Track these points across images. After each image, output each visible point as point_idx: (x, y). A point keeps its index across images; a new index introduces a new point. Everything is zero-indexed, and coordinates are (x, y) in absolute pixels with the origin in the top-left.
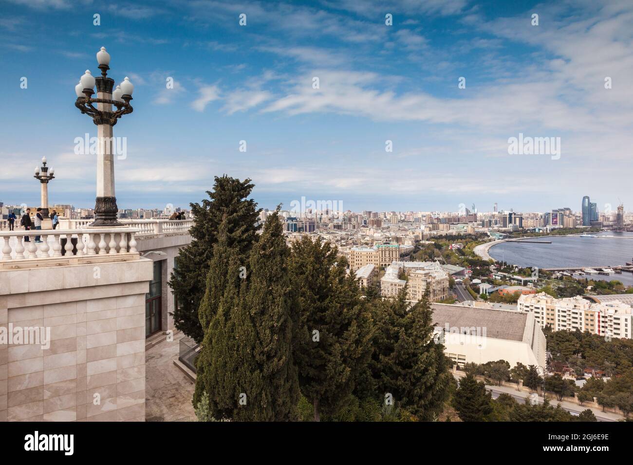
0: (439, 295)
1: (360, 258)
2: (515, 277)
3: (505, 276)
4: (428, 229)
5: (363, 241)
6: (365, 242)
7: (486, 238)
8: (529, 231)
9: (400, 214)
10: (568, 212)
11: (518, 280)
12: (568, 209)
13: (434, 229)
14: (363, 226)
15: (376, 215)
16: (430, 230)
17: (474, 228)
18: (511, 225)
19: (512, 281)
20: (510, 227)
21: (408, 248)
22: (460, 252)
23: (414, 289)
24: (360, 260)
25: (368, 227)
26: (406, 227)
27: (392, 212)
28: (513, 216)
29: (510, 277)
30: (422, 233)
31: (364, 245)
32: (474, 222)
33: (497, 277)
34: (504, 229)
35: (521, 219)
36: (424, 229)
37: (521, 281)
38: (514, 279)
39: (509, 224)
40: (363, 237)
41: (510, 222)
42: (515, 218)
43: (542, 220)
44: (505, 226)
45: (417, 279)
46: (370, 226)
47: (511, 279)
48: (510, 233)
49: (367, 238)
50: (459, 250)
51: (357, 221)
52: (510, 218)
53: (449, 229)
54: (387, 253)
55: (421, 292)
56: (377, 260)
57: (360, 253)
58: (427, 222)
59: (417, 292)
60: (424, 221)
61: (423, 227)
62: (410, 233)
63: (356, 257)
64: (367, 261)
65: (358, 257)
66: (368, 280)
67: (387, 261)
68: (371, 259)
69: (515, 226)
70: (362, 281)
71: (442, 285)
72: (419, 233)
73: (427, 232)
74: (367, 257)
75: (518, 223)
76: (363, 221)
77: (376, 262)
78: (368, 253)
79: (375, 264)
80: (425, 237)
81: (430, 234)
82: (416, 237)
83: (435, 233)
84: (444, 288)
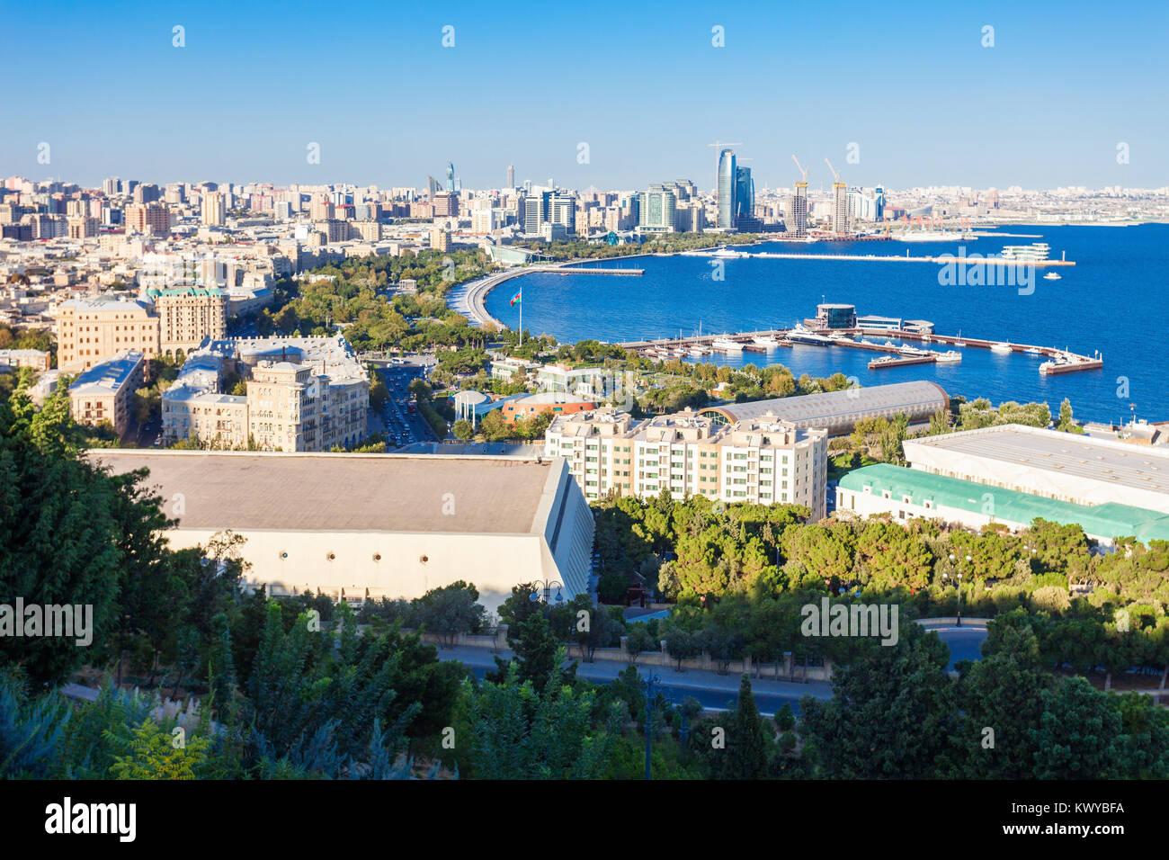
0: (341, 433)
1: (92, 334)
2: (550, 368)
3: (523, 369)
4: (317, 238)
5: (102, 277)
6: (109, 280)
8: (591, 243)
9: (231, 190)
10: (687, 190)
13: (335, 238)
14: (108, 230)
16: (324, 241)
17: (449, 235)
18: (546, 224)
20: (544, 230)
21: (252, 296)
23: (267, 420)
24: (93, 340)
25: (123, 232)
26: (250, 233)
27: (205, 185)
28: (552, 200)
30: (300, 249)
31: (110, 293)
34: (528, 238)
35: (573, 209)
36: (304, 237)
39: (542, 222)
40: (106, 265)
41: (546, 217)
42: (558, 205)
43: (625, 212)
44: (532, 229)
45: (274, 387)
48: (545, 247)
49: (121, 269)
51: (88, 212)
52: (546, 205)
53: (381, 238)
54: (186, 311)
55: (285, 428)
56: (151, 339)
57: (92, 318)
58: (314, 216)
59: (275, 429)
60: (307, 213)
61: (301, 232)
62: (260, 252)
63: (81, 329)
64: (118, 340)
65: (88, 329)
66: (118, 400)
67: (186, 338)
68: (129, 334)
69: (557, 229)
70: (99, 405)
71: (349, 403)
72: (289, 251)
73: (313, 246)
74: (117, 328)
75: (564, 221)
76: (108, 210)
77: (148, 345)
78: (121, 318)
79: (144, 350)
80: (306, 261)
81: (323, 252)
82: (281, 263)
83: (339, 251)
84: (354, 411)
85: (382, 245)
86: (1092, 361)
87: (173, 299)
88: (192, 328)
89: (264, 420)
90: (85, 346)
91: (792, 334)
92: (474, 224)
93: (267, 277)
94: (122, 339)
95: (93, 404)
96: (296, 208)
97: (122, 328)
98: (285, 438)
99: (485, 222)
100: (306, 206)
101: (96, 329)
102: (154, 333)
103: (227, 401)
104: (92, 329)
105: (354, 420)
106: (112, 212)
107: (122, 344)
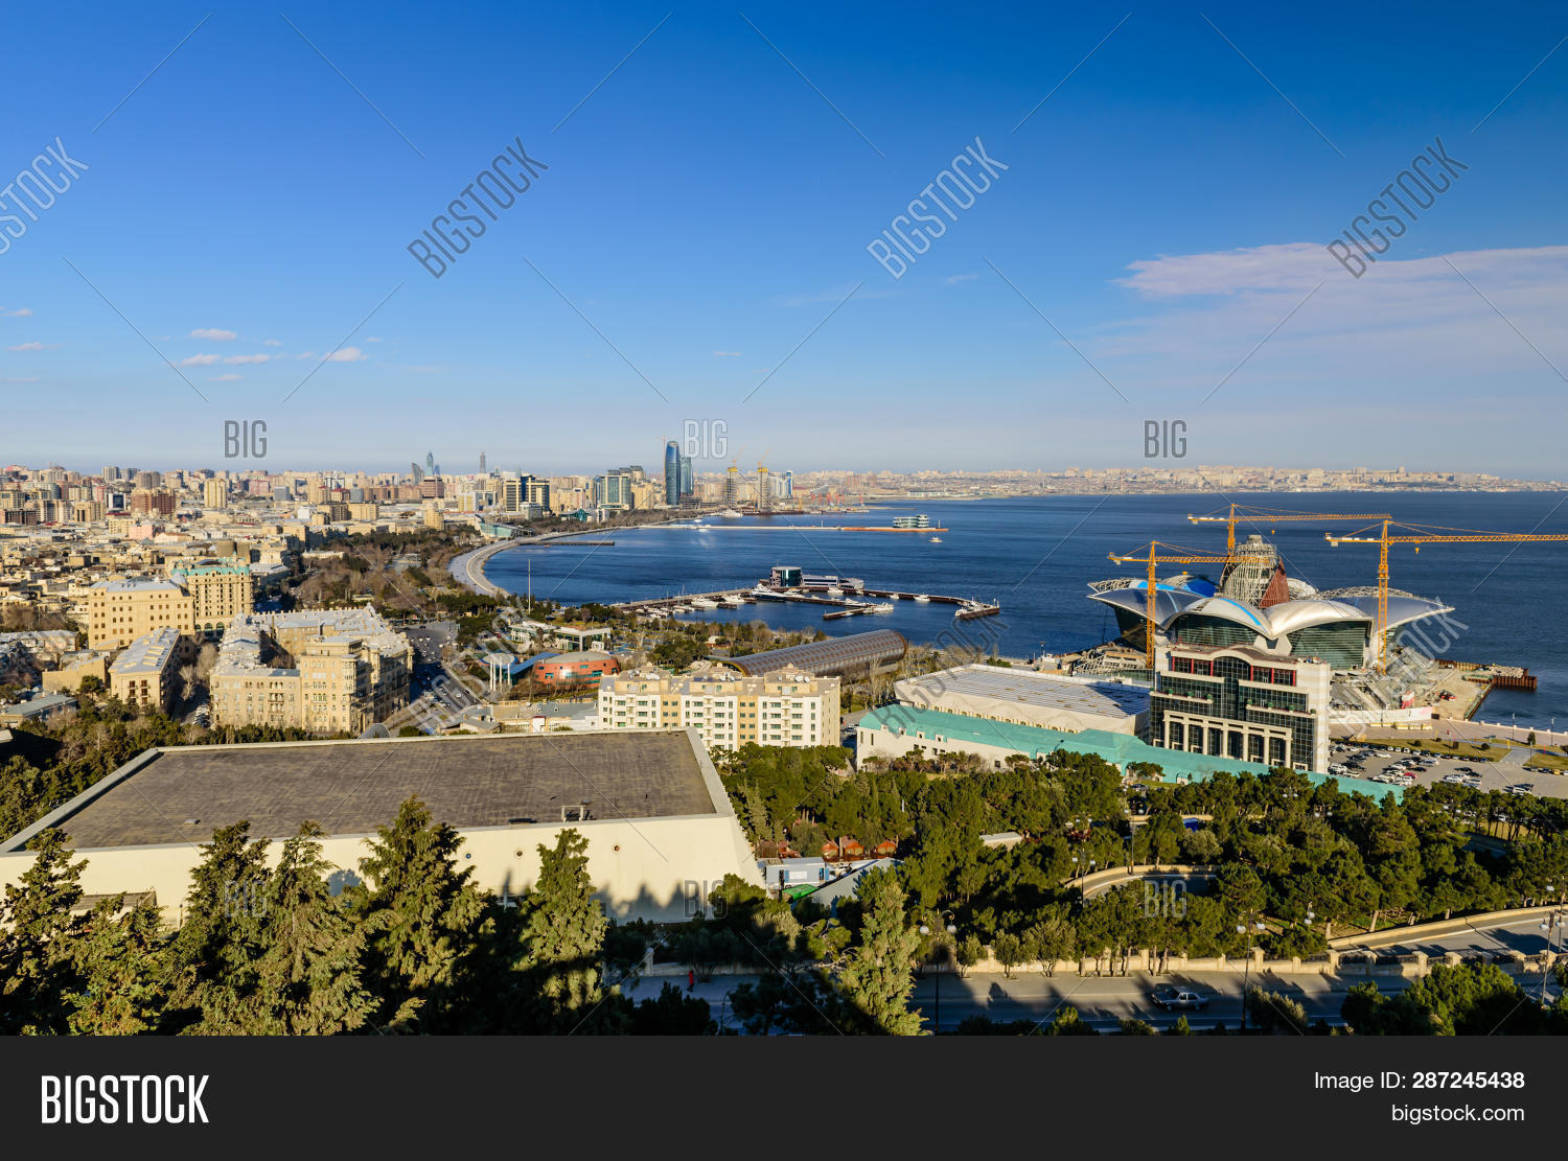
1: (126, 614)
2: (564, 630)
3: (541, 632)
4: (321, 519)
5: (120, 559)
6: (129, 561)
7: (474, 539)
8: (564, 519)
9: (227, 477)
10: (638, 475)
11: (569, 637)
12: (639, 469)
13: (337, 518)
14: (114, 513)
15: (152, 479)
16: (327, 522)
17: (441, 513)
18: (525, 505)
19: (557, 639)
20: (523, 510)
21: (271, 572)
22: (416, 578)
24: (126, 619)
25: (128, 515)
26: (254, 514)
28: (529, 483)
29: (552, 632)
30: (307, 528)
32: (437, 499)
33: (521, 635)
34: (509, 514)
35: (546, 490)
36: (306, 518)
37: (577, 639)
38: (560, 636)
39: (520, 501)
40: (121, 544)
41: (524, 498)
42: (534, 488)
43: (588, 492)
44: (511, 507)
45: (328, 660)
46: (137, 514)
47: (553, 635)
48: (524, 523)
49: (136, 549)
50: (411, 570)
51: (90, 496)
52: (524, 488)
53: (378, 517)
54: (214, 590)
55: (339, 697)
56: (186, 616)
57: (126, 598)
58: (312, 498)
59: (330, 698)
60: (304, 496)
61: (303, 513)
62: (269, 530)
63: (114, 609)
64: (152, 618)
65: (121, 609)
66: (163, 678)
67: (214, 614)
68: (164, 612)
69: (534, 507)
70: (144, 683)
71: (396, 670)
72: (295, 530)
73: (318, 525)
74: (152, 607)
75: (540, 500)
76: (111, 496)
77: (183, 622)
78: (156, 597)
79: (179, 627)
80: (314, 540)
81: (330, 532)
82: (292, 540)
83: (342, 529)
84: (400, 677)
85: (381, 523)
86: (992, 607)
87: (202, 577)
88: (220, 604)
89: (317, 691)
90: (118, 625)
91: (755, 592)
92: (460, 505)
93: (282, 554)
94: (156, 618)
95: (138, 683)
96: (292, 491)
97: (156, 608)
98: (339, 707)
99: (469, 503)
100: (301, 490)
101: (130, 609)
102: (190, 611)
103: (280, 674)
104: (126, 609)
105: (400, 686)
106: (114, 497)
107: (157, 623)
